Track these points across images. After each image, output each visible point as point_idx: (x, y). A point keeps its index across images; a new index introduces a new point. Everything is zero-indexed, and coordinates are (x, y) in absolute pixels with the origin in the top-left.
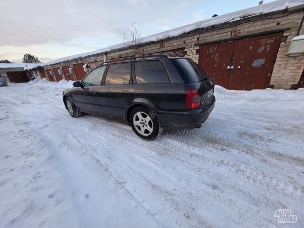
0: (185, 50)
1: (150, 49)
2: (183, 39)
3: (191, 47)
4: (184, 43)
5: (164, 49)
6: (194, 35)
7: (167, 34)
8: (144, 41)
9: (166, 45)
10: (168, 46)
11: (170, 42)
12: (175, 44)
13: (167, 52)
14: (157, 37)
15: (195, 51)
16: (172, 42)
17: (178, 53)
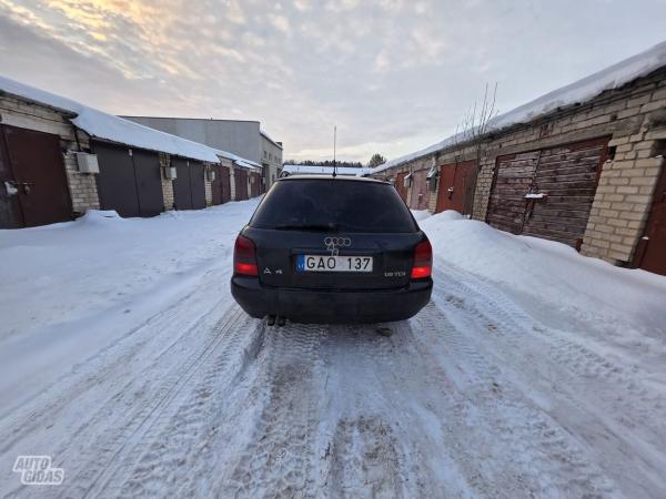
0: (611, 143)
1: (515, 142)
2: (611, 109)
3: (636, 132)
4: (614, 118)
5: (547, 143)
6: (657, 88)
7: (555, 100)
8: (500, 125)
9: (557, 131)
10: (561, 132)
11: (567, 121)
12: (583, 125)
13: (554, 151)
14: (529, 111)
15: (647, 145)
16: (574, 120)
17: (587, 151)
